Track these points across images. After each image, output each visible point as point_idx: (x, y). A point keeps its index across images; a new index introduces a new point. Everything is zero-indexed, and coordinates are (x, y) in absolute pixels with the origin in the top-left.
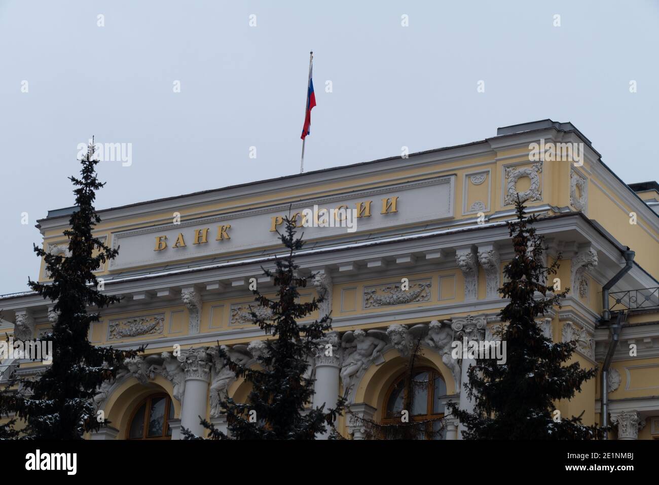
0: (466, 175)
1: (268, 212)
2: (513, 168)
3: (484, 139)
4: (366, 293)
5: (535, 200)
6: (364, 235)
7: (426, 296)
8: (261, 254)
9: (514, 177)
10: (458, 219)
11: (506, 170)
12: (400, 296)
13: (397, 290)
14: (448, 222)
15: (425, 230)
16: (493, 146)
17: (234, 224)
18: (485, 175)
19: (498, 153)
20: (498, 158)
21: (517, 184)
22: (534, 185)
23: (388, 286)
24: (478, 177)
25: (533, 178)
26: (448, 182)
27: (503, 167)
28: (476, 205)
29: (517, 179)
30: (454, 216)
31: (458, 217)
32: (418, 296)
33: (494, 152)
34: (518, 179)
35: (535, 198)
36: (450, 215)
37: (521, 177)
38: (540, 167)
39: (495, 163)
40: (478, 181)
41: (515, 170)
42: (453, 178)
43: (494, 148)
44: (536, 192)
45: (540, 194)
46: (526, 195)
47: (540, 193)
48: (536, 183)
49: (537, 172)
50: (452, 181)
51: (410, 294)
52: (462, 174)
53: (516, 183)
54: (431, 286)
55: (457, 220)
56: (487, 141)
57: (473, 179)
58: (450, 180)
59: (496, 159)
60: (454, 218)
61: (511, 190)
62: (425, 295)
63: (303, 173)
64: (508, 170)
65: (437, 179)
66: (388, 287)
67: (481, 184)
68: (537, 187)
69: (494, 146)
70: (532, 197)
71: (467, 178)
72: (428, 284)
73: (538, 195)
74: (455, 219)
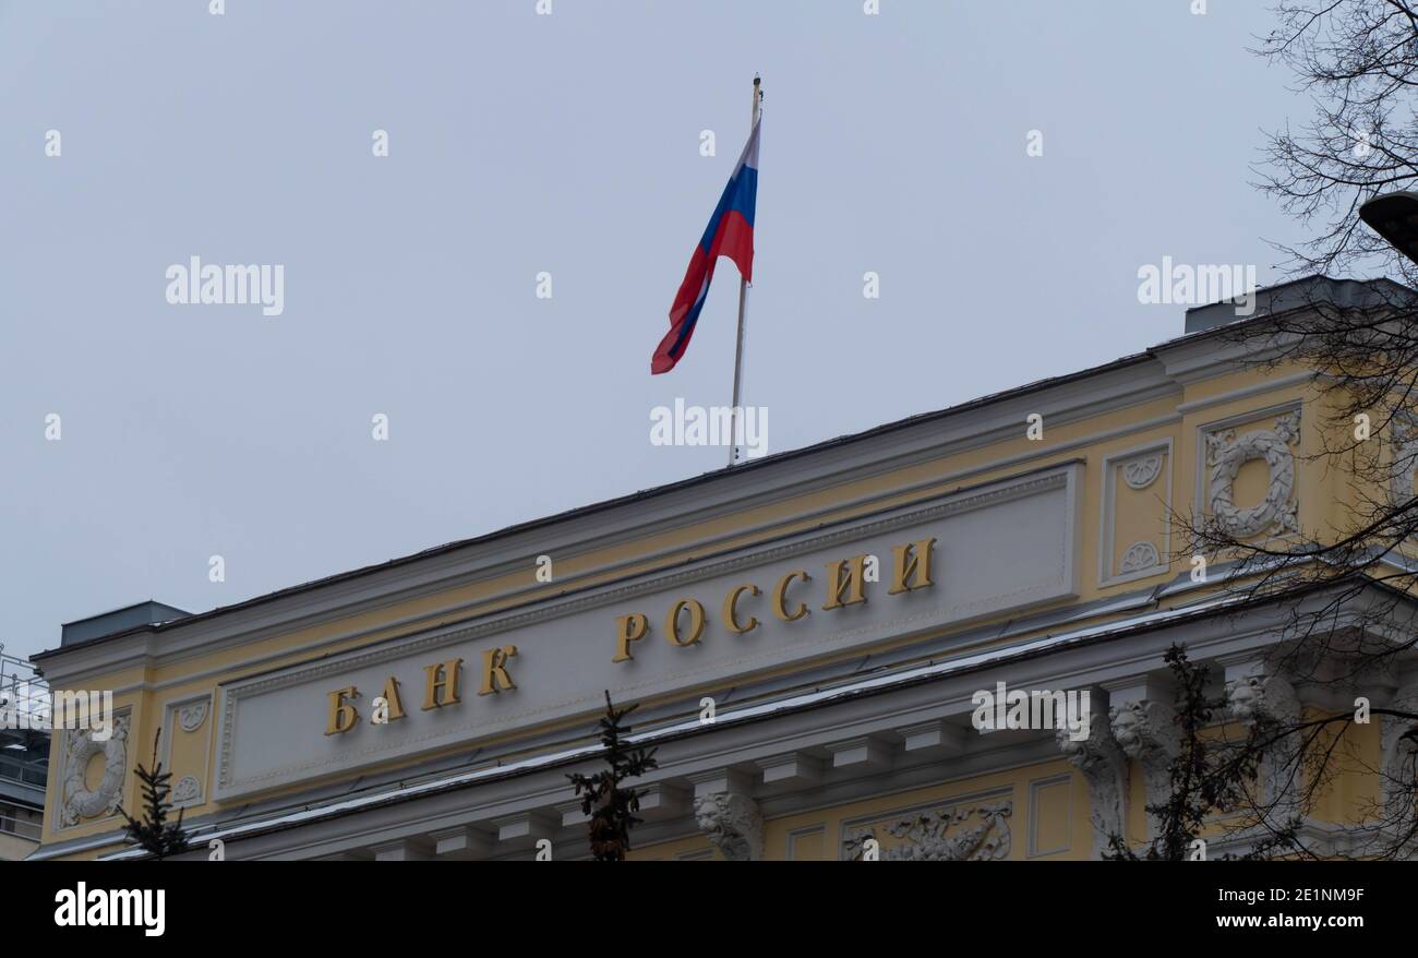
0: (1111, 462)
1: (609, 603)
2: (1227, 433)
3: (1145, 350)
4: (847, 843)
5: (1281, 533)
6: (848, 663)
7: (1000, 844)
8: (589, 733)
9: (1225, 463)
10: (1088, 599)
11: (1207, 442)
12: (928, 848)
13: (926, 831)
14: (1059, 610)
15: (999, 640)
16: (1171, 370)
17: (524, 641)
18: (1158, 458)
19: (1187, 390)
20: (1187, 404)
21: (1236, 483)
22: (1278, 484)
23: (904, 818)
24: (1141, 464)
25: (1273, 465)
26: (1060, 485)
27: (1199, 431)
28: (1134, 551)
29: (1233, 471)
30: (1077, 592)
31: (1089, 596)
32: (979, 846)
33: (1175, 387)
34: (1241, 466)
35: (1281, 527)
36: (1064, 589)
37: (1247, 461)
38: (1295, 428)
39: (1179, 420)
40: (1142, 478)
41: (1234, 438)
42: (1072, 473)
43: (1177, 375)
44: (1284, 507)
45: (1294, 514)
46: (1257, 518)
47: (1294, 510)
48: (1283, 477)
49: (1287, 442)
50: (1069, 480)
51: (956, 840)
52: (1098, 457)
53: (1234, 479)
54: (1011, 815)
55: (1086, 604)
56: (1151, 354)
57: (1128, 475)
58: (1066, 480)
59: (1180, 407)
60: (1077, 597)
61: (1218, 502)
62: (995, 843)
63: (737, 462)
64: (1213, 440)
65: (1034, 478)
66: (902, 820)
67: (1150, 485)
68: (1286, 491)
69: (1173, 367)
70: (1274, 524)
71: (1114, 468)
72: (1002, 806)
73: (1288, 517)
74: (1082, 601)
